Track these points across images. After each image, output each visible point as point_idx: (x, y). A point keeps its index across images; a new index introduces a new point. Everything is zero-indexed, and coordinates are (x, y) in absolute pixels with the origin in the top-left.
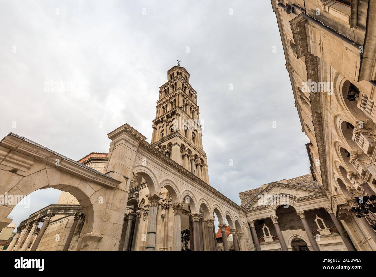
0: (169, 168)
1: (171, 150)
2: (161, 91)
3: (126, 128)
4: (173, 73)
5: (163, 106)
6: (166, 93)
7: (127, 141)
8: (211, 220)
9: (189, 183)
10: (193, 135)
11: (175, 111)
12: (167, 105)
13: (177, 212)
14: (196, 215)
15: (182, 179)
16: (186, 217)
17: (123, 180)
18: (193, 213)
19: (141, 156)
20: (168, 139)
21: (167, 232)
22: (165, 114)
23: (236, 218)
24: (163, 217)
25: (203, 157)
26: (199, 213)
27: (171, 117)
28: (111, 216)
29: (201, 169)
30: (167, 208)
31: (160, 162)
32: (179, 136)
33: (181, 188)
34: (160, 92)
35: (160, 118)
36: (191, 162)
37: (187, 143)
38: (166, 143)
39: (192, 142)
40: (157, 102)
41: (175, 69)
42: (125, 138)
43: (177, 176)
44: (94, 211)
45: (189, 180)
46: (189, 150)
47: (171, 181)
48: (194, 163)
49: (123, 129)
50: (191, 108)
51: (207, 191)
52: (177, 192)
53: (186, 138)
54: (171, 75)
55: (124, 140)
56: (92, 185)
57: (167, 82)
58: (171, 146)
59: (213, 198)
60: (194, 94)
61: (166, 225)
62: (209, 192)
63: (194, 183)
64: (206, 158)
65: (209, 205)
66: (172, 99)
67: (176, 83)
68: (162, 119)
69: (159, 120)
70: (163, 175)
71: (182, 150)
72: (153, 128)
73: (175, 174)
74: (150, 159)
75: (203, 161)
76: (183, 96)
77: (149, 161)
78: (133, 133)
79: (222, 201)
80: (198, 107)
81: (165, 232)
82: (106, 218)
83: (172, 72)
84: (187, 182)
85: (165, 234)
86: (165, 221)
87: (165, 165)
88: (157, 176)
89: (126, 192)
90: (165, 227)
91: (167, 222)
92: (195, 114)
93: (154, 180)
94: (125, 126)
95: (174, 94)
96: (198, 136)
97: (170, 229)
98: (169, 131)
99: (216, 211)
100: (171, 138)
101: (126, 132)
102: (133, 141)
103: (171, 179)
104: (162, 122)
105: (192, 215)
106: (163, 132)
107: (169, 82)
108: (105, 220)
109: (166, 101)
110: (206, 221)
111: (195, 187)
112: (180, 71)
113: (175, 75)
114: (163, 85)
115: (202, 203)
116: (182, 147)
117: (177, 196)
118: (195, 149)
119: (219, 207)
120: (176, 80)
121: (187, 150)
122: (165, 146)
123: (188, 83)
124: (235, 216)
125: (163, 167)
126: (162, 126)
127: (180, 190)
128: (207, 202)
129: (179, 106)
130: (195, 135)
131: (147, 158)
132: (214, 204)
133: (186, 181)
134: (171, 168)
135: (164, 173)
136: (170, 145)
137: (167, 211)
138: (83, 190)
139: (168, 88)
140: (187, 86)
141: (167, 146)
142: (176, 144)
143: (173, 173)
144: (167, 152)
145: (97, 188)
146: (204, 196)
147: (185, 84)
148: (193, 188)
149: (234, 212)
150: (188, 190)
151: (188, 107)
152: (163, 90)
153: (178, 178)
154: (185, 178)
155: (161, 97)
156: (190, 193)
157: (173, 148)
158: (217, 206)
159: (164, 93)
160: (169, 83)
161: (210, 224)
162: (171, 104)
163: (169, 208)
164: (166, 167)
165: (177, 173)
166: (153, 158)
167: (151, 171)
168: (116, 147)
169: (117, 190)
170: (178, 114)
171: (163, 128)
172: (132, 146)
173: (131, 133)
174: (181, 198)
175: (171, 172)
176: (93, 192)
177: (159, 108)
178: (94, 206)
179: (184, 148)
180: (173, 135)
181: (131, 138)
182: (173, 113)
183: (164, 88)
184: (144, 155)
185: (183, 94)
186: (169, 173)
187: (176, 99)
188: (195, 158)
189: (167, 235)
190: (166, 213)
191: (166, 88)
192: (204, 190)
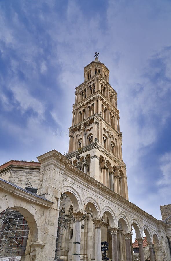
0: (90, 186)
1: (89, 162)
2: (78, 93)
3: (54, 154)
4: (91, 71)
5: (80, 111)
6: (83, 95)
7: (55, 166)
8: (128, 234)
9: (109, 199)
10: (113, 144)
11: (93, 119)
12: (84, 110)
13: (98, 226)
14: (115, 229)
15: (102, 196)
16: (105, 229)
17: (54, 200)
18: (111, 226)
19: (66, 177)
20: (87, 150)
21: (87, 241)
22: (82, 122)
23: (154, 232)
24: (83, 227)
25: (122, 169)
26: (117, 227)
27: (89, 125)
28: (48, 230)
29: (120, 181)
30: (87, 219)
31: (83, 181)
32: (98, 148)
33: (101, 205)
34: (76, 94)
35: (77, 126)
36: (110, 175)
37: (106, 155)
38: (84, 155)
39: (111, 153)
40: (73, 106)
41: (93, 65)
42: (53, 163)
43: (97, 193)
44: (37, 226)
45: (109, 196)
46: (108, 162)
47: (93, 199)
48: (112, 175)
49: (51, 154)
50: (110, 113)
51: (126, 206)
52: (97, 208)
53: (105, 149)
54: (88, 73)
55: (53, 165)
56: (34, 206)
57: (84, 83)
58: (90, 158)
59: (131, 213)
60: (114, 95)
61: (86, 234)
62: (128, 207)
63: (114, 199)
64: (126, 169)
65: (127, 220)
66: (90, 104)
67: (94, 84)
68: (80, 127)
69: (76, 128)
70: (85, 193)
71: (101, 162)
72: (70, 136)
73: (95, 192)
74: (74, 179)
75: (122, 173)
76: (102, 100)
77: (73, 181)
78: (60, 157)
79: (140, 216)
80: (118, 111)
81: (84, 241)
82: (45, 231)
83: (89, 70)
84: (107, 198)
85: (85, 242)
86: (85, 231)
87: (87, 184)
88: (80, 195)
89: (58, 210)
90: (85, 236)
91: (86, 232)
92: (115, 120)
93: (78, 199)
94: (54, 152)
95: (92, 98)
96: (117, 146)
97: (89, 238)
98: (87, 141)
99: (134, 225)
100: (89, 150)
101: (54, 157)
102: (60, 164)
103: (92, 197)
104: (79, 130)
105: (110, 229)
106: (80, 141)
107: (86, 82)
108: (45, 232)
109: (83, 105)
110: (123, 234)
111: (114, 203)
112: (99, 68)
113: (93, 74)
114: (80, 86)
115: (120, 218)
116: (101, 159)
117: (98, 212)
118: (114, 161)
119: (137, 221)
120: (94, 81)
121: (105, 162)
122: (83, 158)
123: (107, 83)
124: (153, 230)
125: (85, 186)
126: (79, 134)
127: (100, 206)
128: (126, 217)
129: (98, 114)
130: (114, 144)
131: (72, 178)
132: (132, 219)
133: (105, 198)
134: (92, 186)
135: (86, 191)
136: (88, 156)
137: (86, 222)
138: (29, 210)
139: (85, 90)
140: (106, 87)
141: (85, 158)
142: (95, 156)
143: (94, 191)
144: (86, 164)
145: (37, 208)
146: (122, 211)
147: (103, 84)
148: (113, 204)
149: (153, 226)
150: (108, 206)
151: (108, 112)
152: (80, 91)
153: (98, 195)
154: (105, 195)
155: (77, 101)
156: (109, 209)
157: (92, 160)
158: (135, 221)
159: (81, 95)
160: (87, 84)
161: (127, 237)
162: (88, 109)
163: (88, 220)
164: (87, 185)
165: (97, 190)
166: (76, 178)
167: (75, 190)
168: (46, 171)
169: (52, 209)
170: (96, 122)
171: (80, 136)
172: (59, 169)
173: (58, 157)
174: (101, 213)
175: (92, 190)
176: (35, 211)
177: (75, 113)
178: (37, 222)
179: (103, 160)
180: (92, 146)
181: (58, 162)
182: (92, 121)
183: (81, 89)
184: (69, 176)
185: (102, 98)
186: (90, 191)
187: (94, 104)
188: (114, 170)
189: (87, 244)
190: (85, 224)
191: (83, 90)
192: (123, 205)
